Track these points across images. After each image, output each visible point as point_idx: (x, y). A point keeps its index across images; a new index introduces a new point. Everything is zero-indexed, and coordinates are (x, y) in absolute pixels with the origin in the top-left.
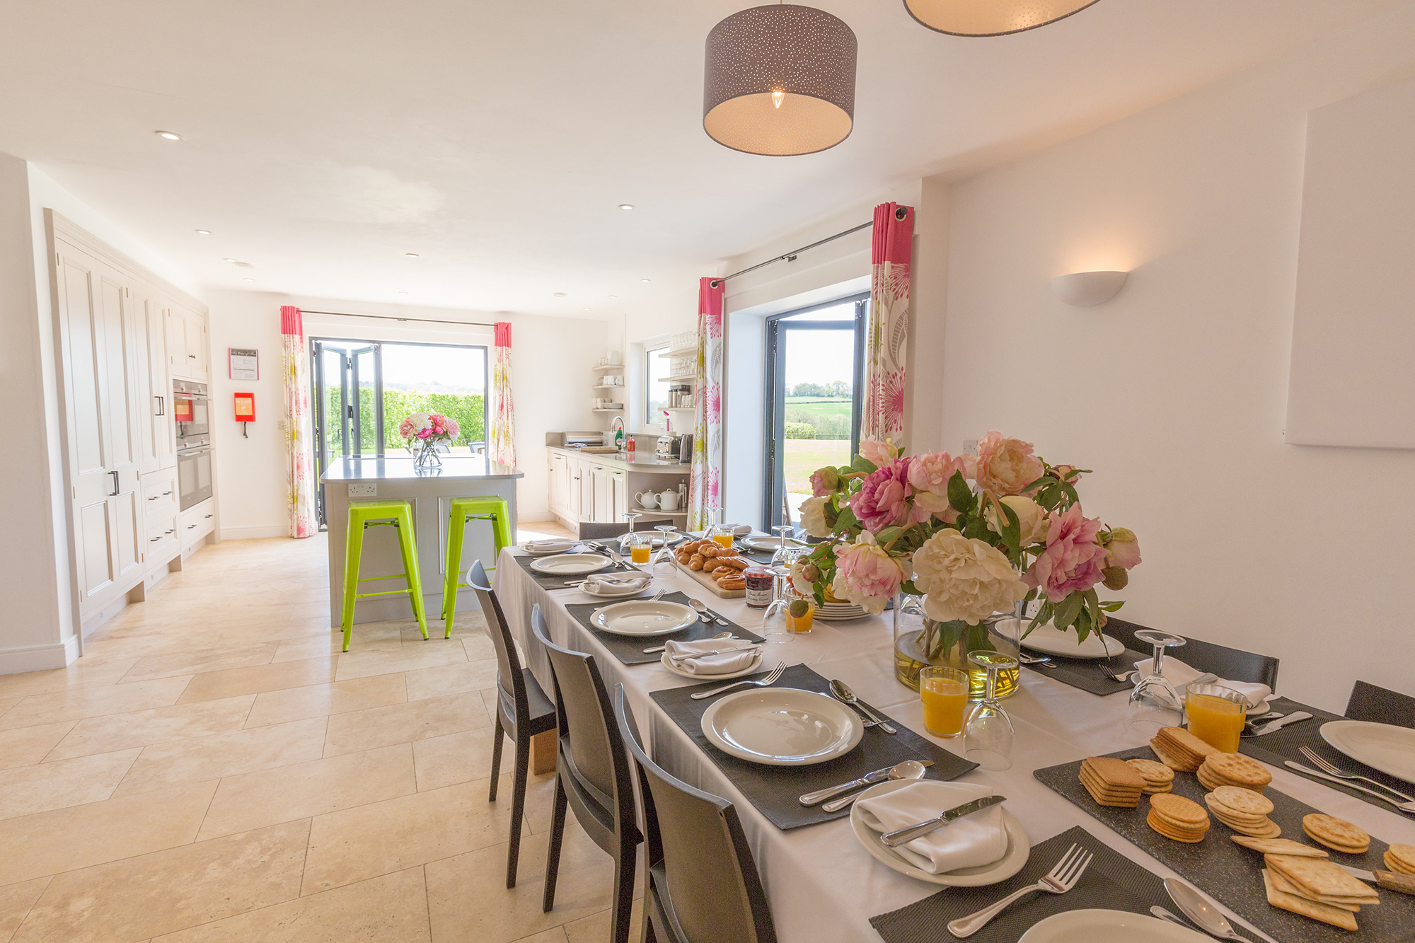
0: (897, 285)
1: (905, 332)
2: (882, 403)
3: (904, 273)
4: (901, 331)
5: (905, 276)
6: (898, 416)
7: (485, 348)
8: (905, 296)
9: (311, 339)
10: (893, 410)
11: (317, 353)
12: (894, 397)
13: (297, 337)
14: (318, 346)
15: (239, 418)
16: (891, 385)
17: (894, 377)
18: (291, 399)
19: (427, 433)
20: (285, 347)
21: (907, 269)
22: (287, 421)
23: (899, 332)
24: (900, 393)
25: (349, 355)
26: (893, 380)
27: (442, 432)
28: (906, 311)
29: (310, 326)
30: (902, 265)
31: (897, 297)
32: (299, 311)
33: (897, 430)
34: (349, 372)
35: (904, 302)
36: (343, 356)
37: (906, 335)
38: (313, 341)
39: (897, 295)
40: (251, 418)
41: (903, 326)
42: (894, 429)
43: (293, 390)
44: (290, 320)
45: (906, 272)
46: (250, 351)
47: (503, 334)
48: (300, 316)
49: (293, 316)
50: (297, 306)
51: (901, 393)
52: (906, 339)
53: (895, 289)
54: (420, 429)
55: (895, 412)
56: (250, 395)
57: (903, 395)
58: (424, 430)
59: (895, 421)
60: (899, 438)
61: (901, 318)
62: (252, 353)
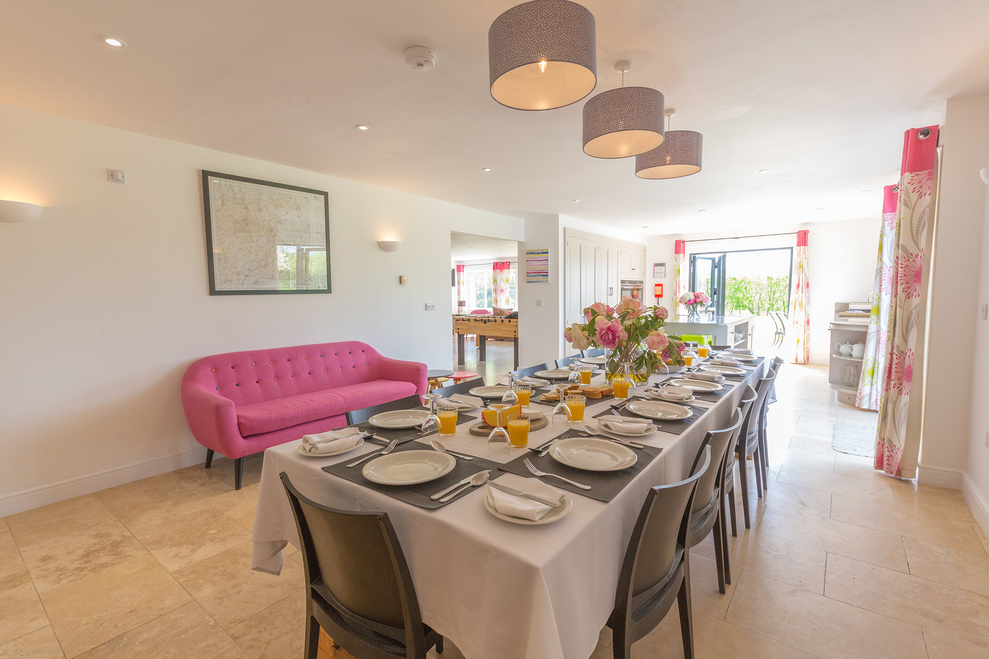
0: (921, 187)
1: (926, 221)
2: (900, 277)
3: (928, 177)
4: (923, 222)
5: (928, 179)
6: (917, 286)
7: (792, 248)
8: (927, 195)
9: (691, 255)
10: (914, 281)
11: (693, 261)
12: (916, 272)
13: (681, 255)
14: (694, 258)
15: (657, 296)
16: (914, 263)
17: (916, 257)
18: (677, 286)
19: (691, 302)
20: (676, 260)
21: (931, 174)
22: (675, 297)
23: (921, 222)
24: (919, 268)
25: (717, 261)
26: (915, 259)
27: (699, 301)
28: (928, 206)
29: (690, 249)
30: (926, 172)
31: (921, 196)
32: (683, 242)
33: (916, 297)
34: (716, 269)
35: (927, 199)
36: (713, 260)
37: (927, 224)
38: (692, 256)
39: (921, 195)
40: (661, 296)
41: (925, 217)
42: (914, 296)
43: (678, 281)
44: (679, 246)
45: (929, 176)
46: (663, 264)
47: (803, 238)
48: (684, 244)
49: (680, 245)
50: (682, 239)
51: (921, 268)
52: (926, 228)
53: (919, 191)
54: (688, 300)
55: (915, 283)
56: (661, 285)
57: (921, 270)
58: (690, 300)
59: (915, 290)
60: (917, 303)
61: (924, 211)
62: (663, 265)
